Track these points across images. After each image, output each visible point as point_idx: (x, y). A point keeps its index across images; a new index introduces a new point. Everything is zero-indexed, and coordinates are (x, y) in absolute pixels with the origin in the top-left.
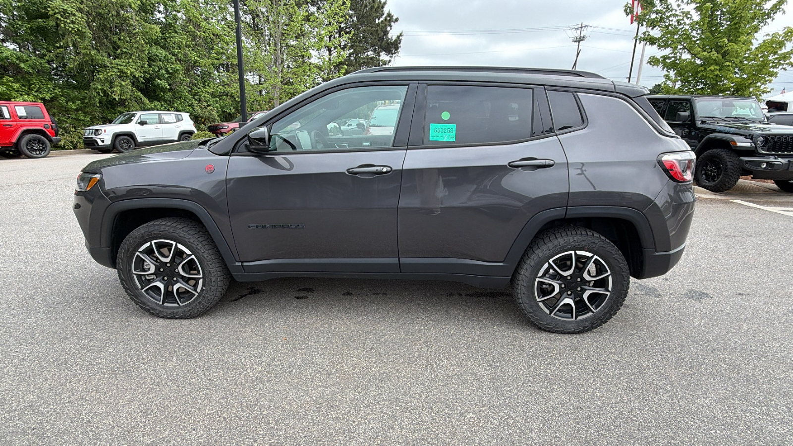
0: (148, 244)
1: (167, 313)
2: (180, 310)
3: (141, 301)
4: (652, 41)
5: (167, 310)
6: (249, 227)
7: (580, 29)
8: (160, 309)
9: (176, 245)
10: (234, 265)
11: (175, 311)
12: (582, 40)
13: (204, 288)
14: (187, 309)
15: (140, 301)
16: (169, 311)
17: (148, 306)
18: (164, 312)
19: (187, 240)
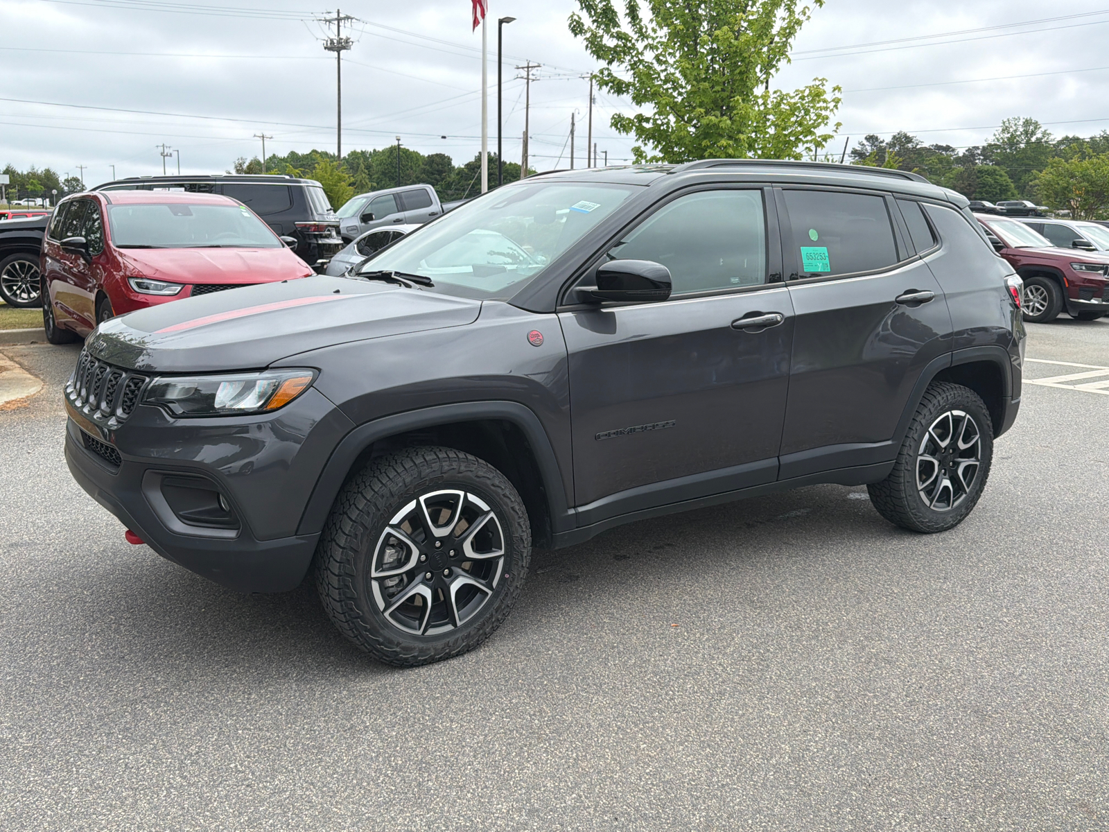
0: (412, 505)
1: (435, 649)
2: (459, 635)
3: (385, 637)
4: (619, 87)
5: (434, 644)
6: (597, 438)
7: (336, 22)
8: (421, 645)
9: (466, 497)
10: (566, 514)
11: (451, 640)
12: (344, 48)
13: (507, 576)
14: (472, 630)
15: (381, 640)
16: (440, 645)
17: (398, 644)
18: (429, 649)
19: (489, 482)
